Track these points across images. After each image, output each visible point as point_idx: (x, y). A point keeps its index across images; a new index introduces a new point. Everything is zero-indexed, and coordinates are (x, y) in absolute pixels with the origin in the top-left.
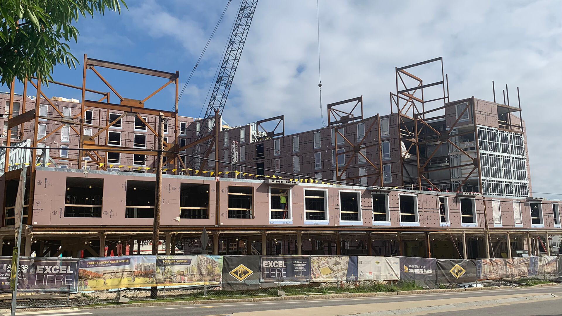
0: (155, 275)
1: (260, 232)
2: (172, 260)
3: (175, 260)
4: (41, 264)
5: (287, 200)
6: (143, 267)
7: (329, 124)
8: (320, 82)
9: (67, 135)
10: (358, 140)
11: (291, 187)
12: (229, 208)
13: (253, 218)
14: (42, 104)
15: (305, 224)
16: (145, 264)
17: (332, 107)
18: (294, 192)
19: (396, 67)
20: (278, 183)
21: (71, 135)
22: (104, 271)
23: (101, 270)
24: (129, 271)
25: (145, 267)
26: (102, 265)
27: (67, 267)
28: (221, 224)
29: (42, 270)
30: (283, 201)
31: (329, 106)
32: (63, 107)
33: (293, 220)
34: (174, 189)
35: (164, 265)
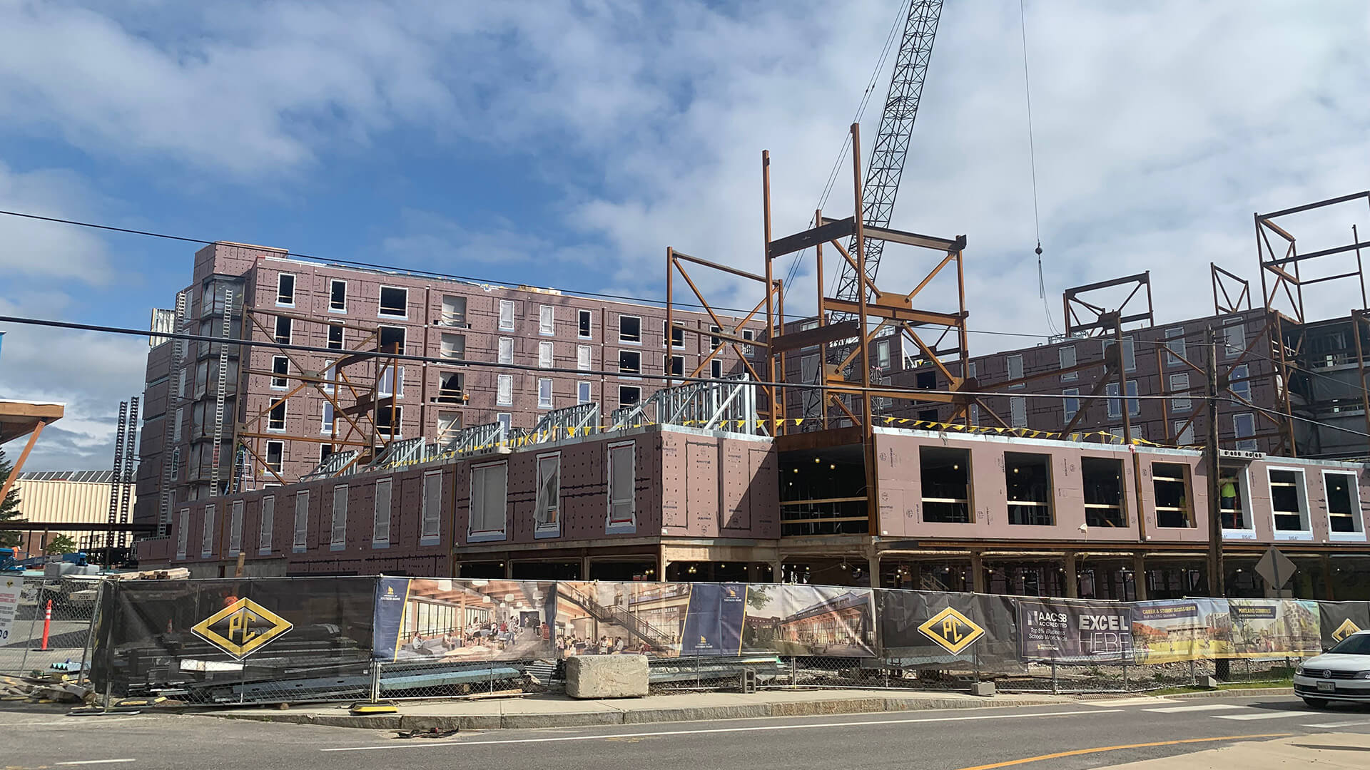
0: (1232, 636)
1: (1205, 554)
2: (1250, 607)
3: (1254, 607)
4: (1086, 613)
5: (1237, 491)
6: (1215, 621)
7: (1070, 330)
8: (1039, 244)
9: (549, 358)
10: (1169, 363)
11: (1246, 465)
12: (1157, 506)
13: (1195, 526)
14: (504, 299)
15: (1276, 539)
16: (1217, 614)
17: (1077, 296)
18: (1252, 476)
19: (1256, 214)
20: (1234, 456)
21: (555, 358)
22: (1169, 627)
23: (1165, 624)
24: (1199, 628)
25: (1218, 621)
26: (1165, 616)
27: (1119, 618)
28: (1149, 538)
29: (1087, 622)
30: (1229, 492)
31: (1070, 295)
32: (541, 303)
33: (1256, 531)
34: (1073, 468)
35: (1241, 618)
